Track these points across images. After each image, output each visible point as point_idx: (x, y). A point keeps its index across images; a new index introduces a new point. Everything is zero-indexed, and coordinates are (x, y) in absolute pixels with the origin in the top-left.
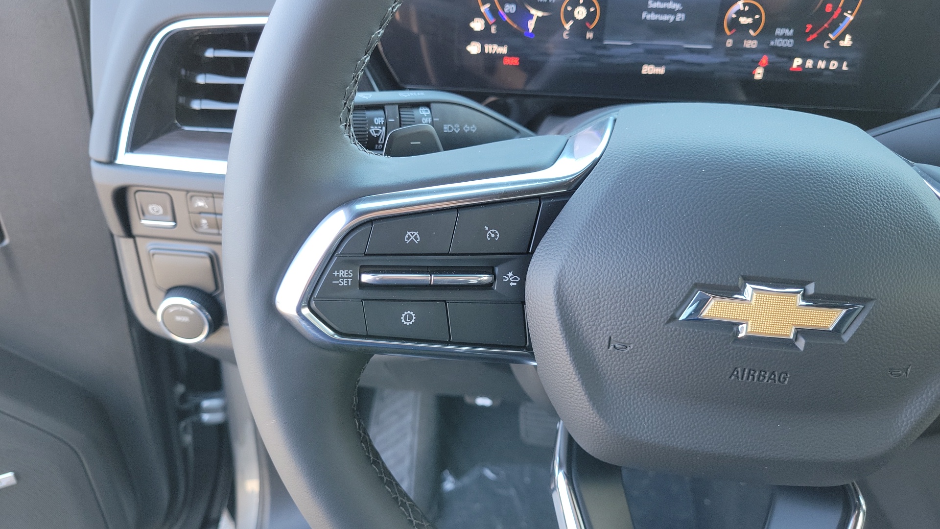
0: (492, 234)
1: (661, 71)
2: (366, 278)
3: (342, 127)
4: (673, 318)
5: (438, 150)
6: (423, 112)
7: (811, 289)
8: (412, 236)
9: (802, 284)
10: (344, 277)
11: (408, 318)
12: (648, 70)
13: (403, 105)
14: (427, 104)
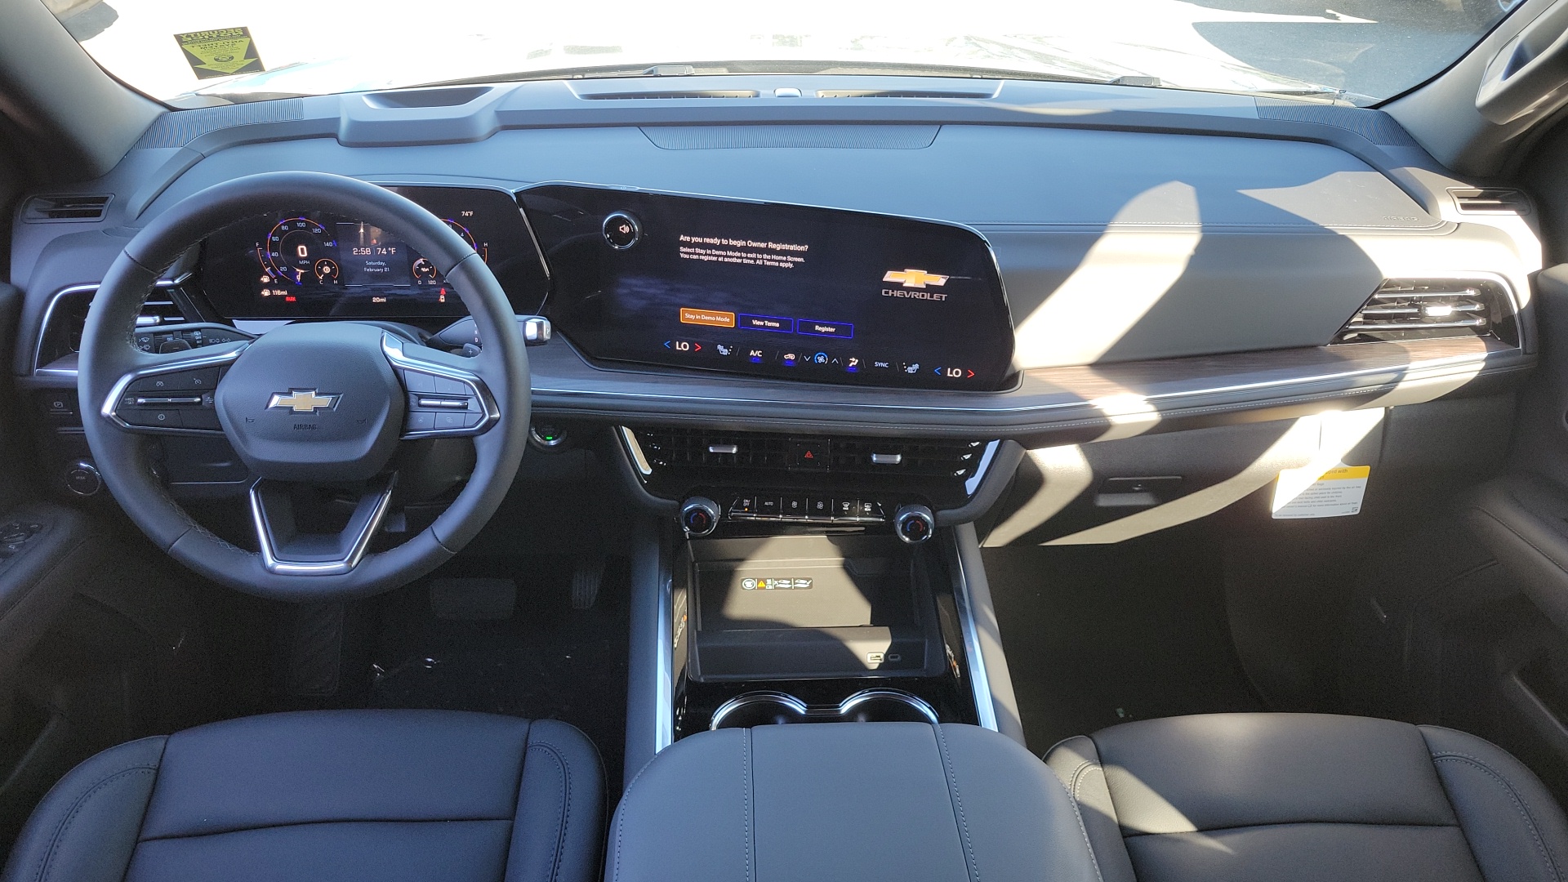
0: (197, 381)
1: (384, 300)
2: (140, 400)
3: (128, 342)
4: (267, 406)
5: (188, 349)
6: (197, 333)
7: (317, 391)
8: (160, 383)
9: (315, 389)
10: (130, 401)
11: (161, 417)
12: (375, 300)
13: (183, 331)
14: (199, 329)
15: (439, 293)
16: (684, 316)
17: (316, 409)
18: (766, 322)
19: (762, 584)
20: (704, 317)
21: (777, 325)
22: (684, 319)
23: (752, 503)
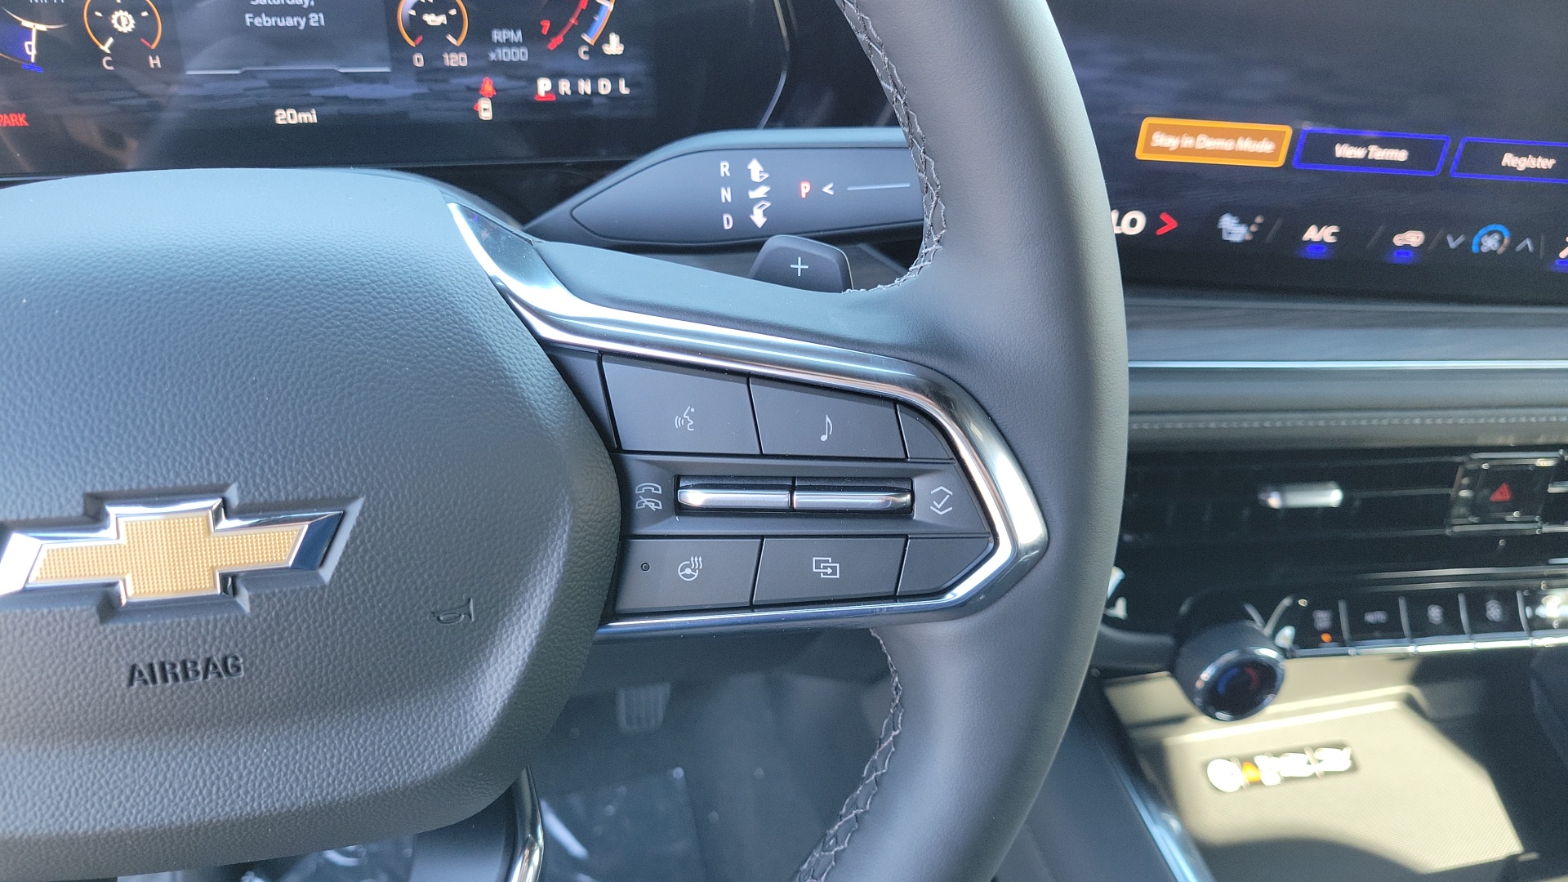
1: (310, 117)
7: (233, 496)
9: (216, 491)
15: (475, 93)
16: (1149, 139)
17: (230, 582)
18: (1373, 149)
19: (1250, 774)
20: (1206, 143)
21: (1401, 155)
22: (1149, 148)
23: (1336, 619)
